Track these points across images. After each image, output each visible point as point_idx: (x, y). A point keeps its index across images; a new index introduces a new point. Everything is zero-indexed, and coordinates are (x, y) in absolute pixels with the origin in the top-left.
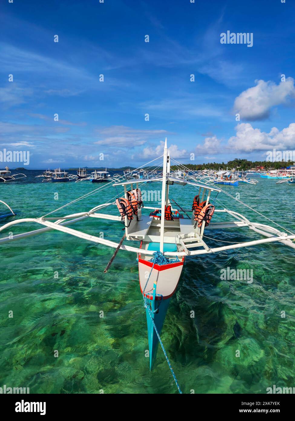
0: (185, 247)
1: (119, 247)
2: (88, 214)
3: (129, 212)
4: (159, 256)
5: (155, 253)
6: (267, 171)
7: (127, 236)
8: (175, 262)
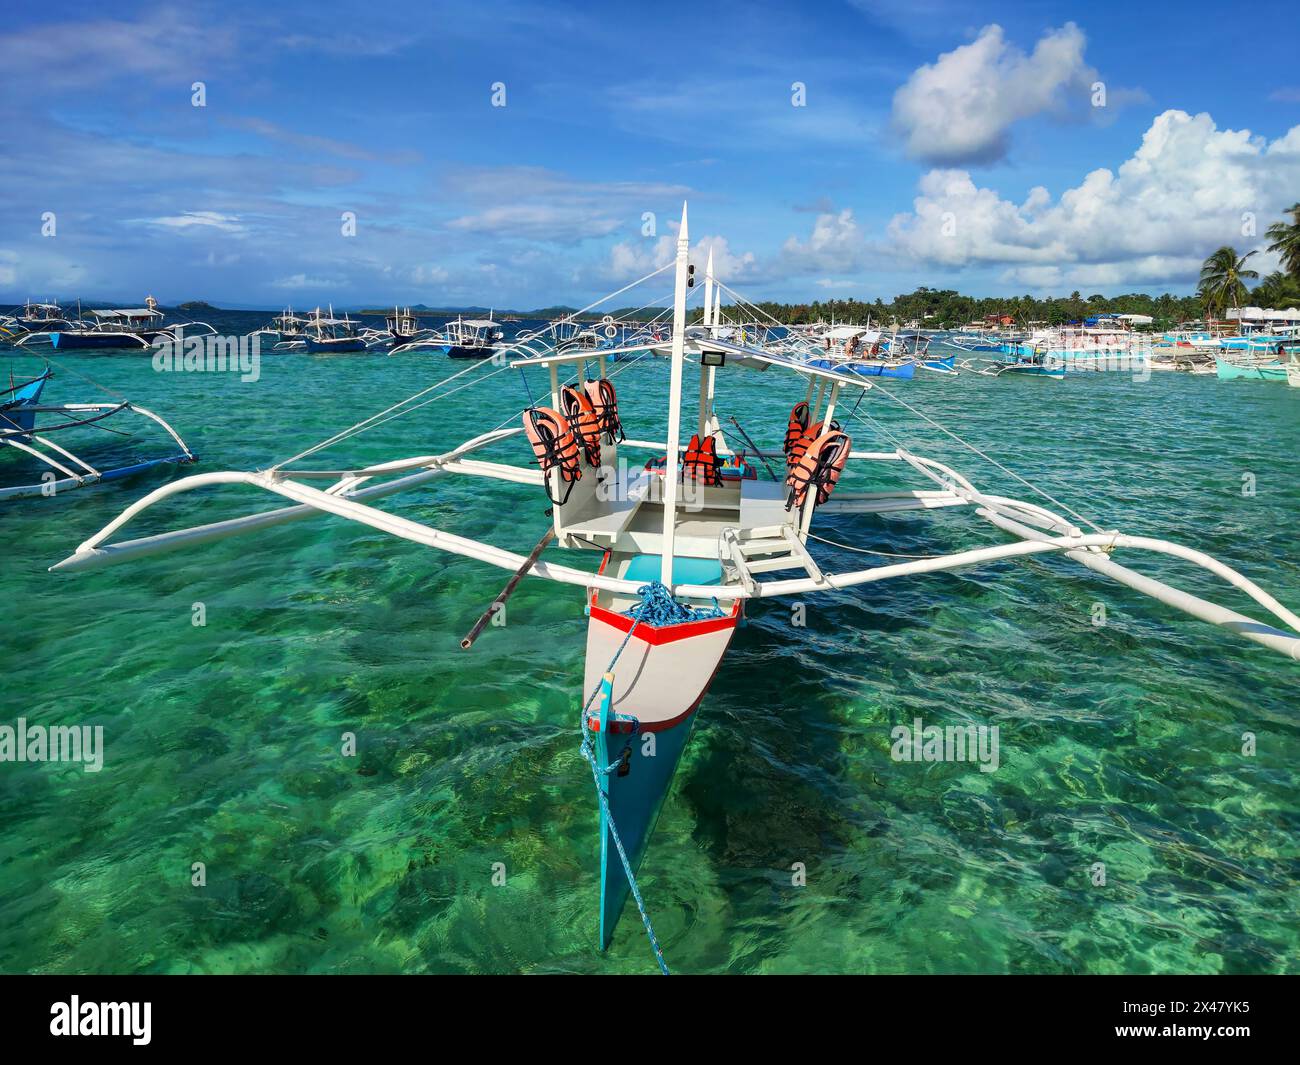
0: (744, 568)
1: (526, 567)
2: (439, 462)
3: (565, 454)
4: (656, 598)
5: (644, 588)
6: (1020, 330)
7: (561, 532)
8: (709, 617)
